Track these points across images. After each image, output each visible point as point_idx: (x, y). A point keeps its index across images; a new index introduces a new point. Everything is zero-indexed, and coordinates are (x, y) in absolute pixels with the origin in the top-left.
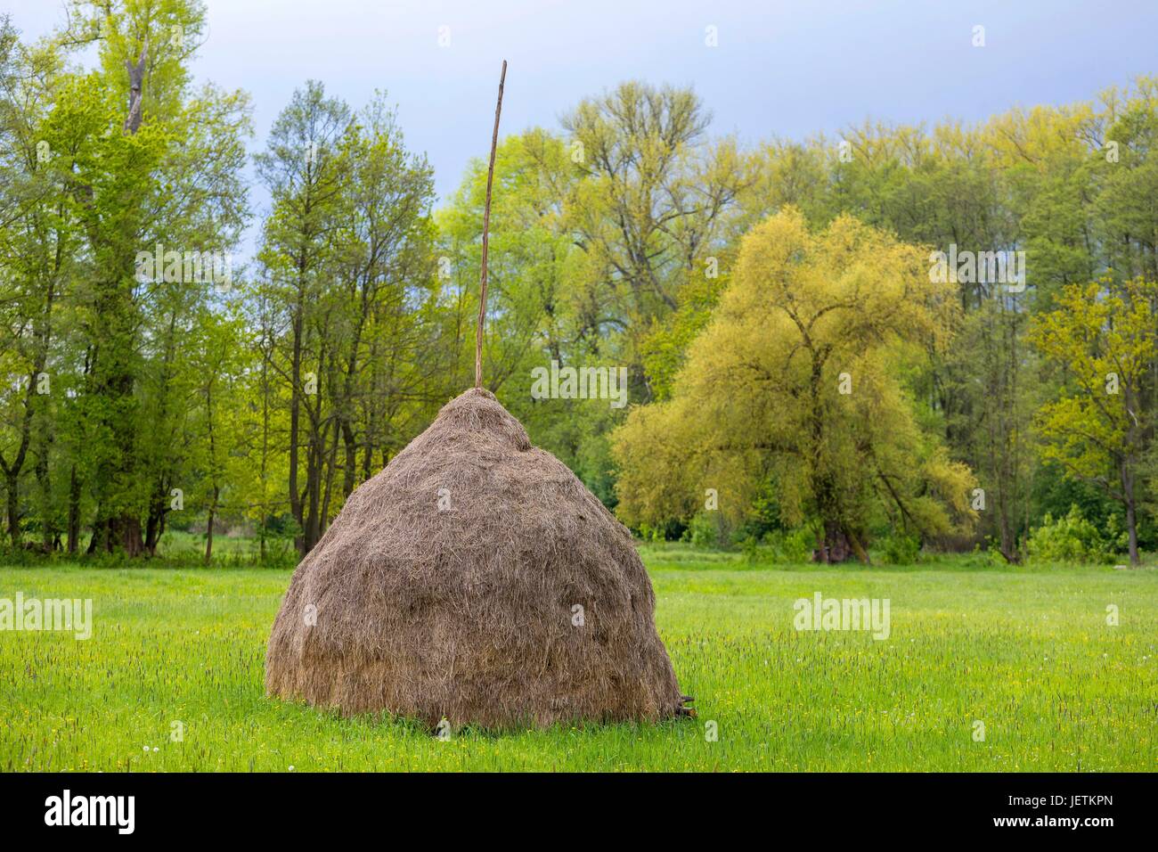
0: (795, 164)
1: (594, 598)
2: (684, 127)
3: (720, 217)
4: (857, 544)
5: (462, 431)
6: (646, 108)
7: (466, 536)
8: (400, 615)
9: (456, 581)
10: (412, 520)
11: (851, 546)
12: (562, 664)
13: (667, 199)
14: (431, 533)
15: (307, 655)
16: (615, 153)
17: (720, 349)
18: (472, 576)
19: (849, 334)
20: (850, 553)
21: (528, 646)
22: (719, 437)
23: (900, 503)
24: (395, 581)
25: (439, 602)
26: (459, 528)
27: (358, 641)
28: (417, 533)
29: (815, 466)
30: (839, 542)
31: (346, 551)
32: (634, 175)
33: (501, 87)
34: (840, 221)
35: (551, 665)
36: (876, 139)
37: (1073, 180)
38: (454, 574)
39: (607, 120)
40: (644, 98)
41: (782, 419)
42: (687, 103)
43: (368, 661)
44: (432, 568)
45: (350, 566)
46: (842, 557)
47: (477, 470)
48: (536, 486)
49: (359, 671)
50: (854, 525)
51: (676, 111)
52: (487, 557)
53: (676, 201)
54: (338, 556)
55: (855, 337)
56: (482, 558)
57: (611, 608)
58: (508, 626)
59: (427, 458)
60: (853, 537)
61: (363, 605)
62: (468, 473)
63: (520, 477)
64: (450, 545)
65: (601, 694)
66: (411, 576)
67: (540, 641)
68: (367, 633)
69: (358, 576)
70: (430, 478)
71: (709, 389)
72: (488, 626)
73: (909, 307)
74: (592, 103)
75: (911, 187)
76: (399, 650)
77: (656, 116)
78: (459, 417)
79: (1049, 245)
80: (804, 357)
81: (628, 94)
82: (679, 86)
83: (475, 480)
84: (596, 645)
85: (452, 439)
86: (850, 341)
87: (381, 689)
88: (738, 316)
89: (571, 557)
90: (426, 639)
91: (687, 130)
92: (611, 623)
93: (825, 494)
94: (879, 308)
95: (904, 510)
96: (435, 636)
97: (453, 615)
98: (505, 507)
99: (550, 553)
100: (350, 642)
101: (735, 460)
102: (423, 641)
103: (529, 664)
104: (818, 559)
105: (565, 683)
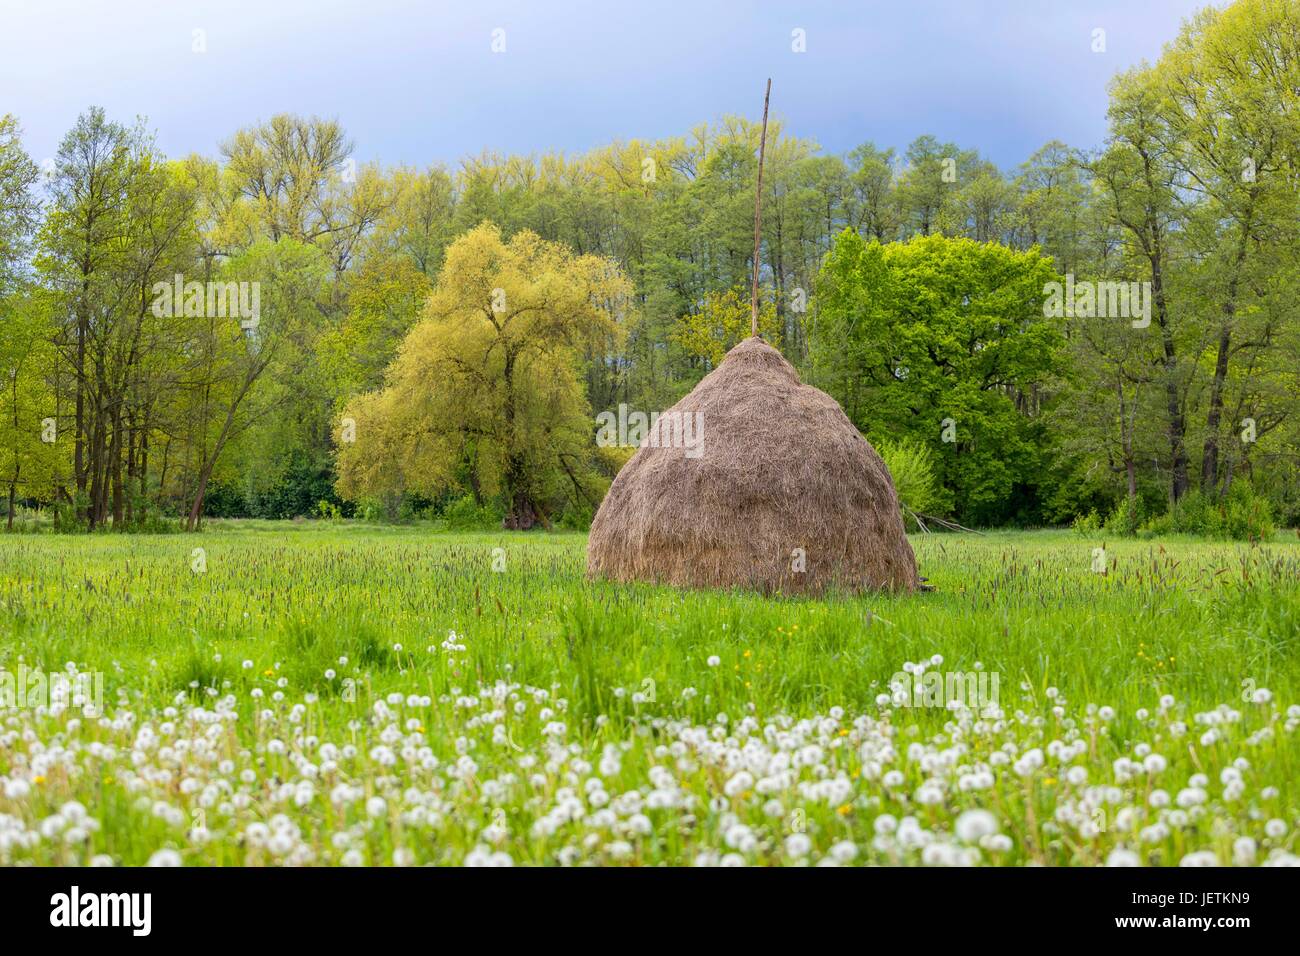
0: (433, 189)
1: (873, 499)
2: (329, 155)
3: (363, 233)
4: (542, 514)
5: (752, 369)
6: (296, 135)
7: (780, 450)
8: (731, 513)
9: (777, 486)
10: (729, 439)
11: (537, 515)
12: (855, 549)
13: (318, 216)
14: (749, 449)
15: (647, 546)
16: (269, 177)
17: (429, 344)
18: (787, 481)
19: (540, 332)
20: (536, 522)
21: (833, 536)
22: (429, 421)
23: (573, 479)
24: (726, 486)
25: (763, 502)
26: (773, 445)
27: (698, 534)
28: (737, 448)
29: (509, 447)
30: (527, 512)
31: (676, 465)
32: (284, 198)
33: (767, 99)
34: (521, 236)
35: (849, 553)
36: (491, 167)
37: (680, 203)
38: (774, 480)
39: (262, 148)
40: (295, 128)
41: (484, 407)
42: (333, 135)
43: (706, 548)
44: (755, 476)
45: (682, 476)
46: (529, 525)
47: (777, 399)
48: (822, 412)
49: (698, 556)
50: (540, 497)
51: (322, 141)
52: (798, 467)
53: (327, 217)
54: (670, 467)
55: (547, 335)
56: (795, 467)
57: (884, 507)
58: (818, 520)
59: (730, 391)
60: (538, 508)
61: (697, 505)
62: (771, 402)
63: (809, 406)
64: (768, 457)
65: (880, 572)
66: (739, 482)
67: (841, 531)
68: (704, 526)
69: (690, 483)
70: (738, 406)
71: (421, 377)
72: (804, 521)
73: (592, 309)
74: (247, 133)
75: (541, 208)
76: (733, 539)
77: (305, 143)
78: (747, 358)
79: (668, 260)
80: (499, 352)
81: (280, 125)
82: (326, 118)
83: (777, 407)
84: (875, 536)
85: (747, 376)
86: (543, 338)
87: (717, 570)
88: (443, 316)
89: (856, 467)
90: (755, 530)
91: (332, 157)
92: (885, 518)
93: (517, 470)
94: (569, 309)
95: (577, 484)
96: (762, 529)
97: (776, 512)
98: (804, 428)
99: (843, 464)
100: (690, 533)
101: (442, 440)
102: (752, 532)
103: (833, 550)
104: (510, 527)
105: (857, 565)
